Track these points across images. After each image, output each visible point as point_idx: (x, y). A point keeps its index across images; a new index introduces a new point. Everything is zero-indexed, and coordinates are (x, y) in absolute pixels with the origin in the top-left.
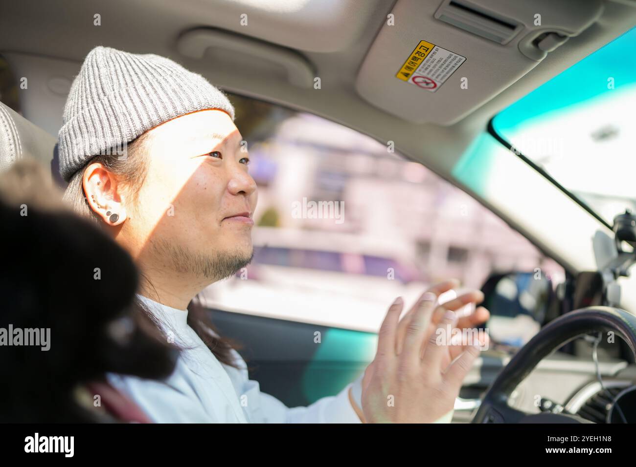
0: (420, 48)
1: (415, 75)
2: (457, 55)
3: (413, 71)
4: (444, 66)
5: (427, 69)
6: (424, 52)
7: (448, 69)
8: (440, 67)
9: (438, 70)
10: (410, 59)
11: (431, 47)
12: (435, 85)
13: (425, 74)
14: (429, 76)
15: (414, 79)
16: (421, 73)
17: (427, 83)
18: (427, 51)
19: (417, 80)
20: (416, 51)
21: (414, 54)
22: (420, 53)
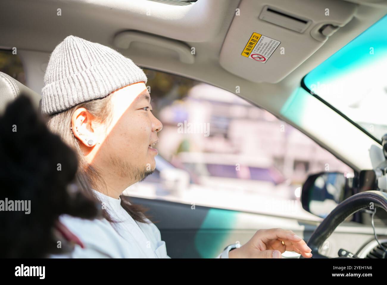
0: (253, 37)
1: (252, 53)
2: (275, 40)
3: (251, 51)
4: (268, 47)
5: (259, 49)
6: (256, 39)
7: (271, 49)
8: (266, 48)
9: (265, 50)
10: (248, 44)
11: (259, 36)
12: (265, 59)
13: (258, 53)
14: (261, 54)
15: (252, 56)
16: (256, 52)
17: (260, 58)
18: (257, 39)
19: (254, 56)
20: (251, 39)
21: (250, 41)
22: (254, 40)
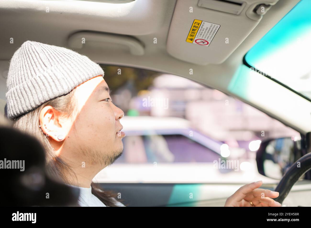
0: (195, 24)
1: (196, 39)
2: (215, 25)
3: (194, 37)
4: (210, 32)
5: (201, 34)
6: (197, 25)
7: (212, 33)
8: (208, 32)
9: (207, 34)
10: (191, 31)
11: (200, 22)
12: (208, 43)
13: (201, 38)
14: (203, 38)
15: (196, 41)
16: (199, 37)
17: (203, 42)
18: (199, 25)
19: (197, 41)
20: (193, 26)
21: (192, 28)
22: (196, 26)
